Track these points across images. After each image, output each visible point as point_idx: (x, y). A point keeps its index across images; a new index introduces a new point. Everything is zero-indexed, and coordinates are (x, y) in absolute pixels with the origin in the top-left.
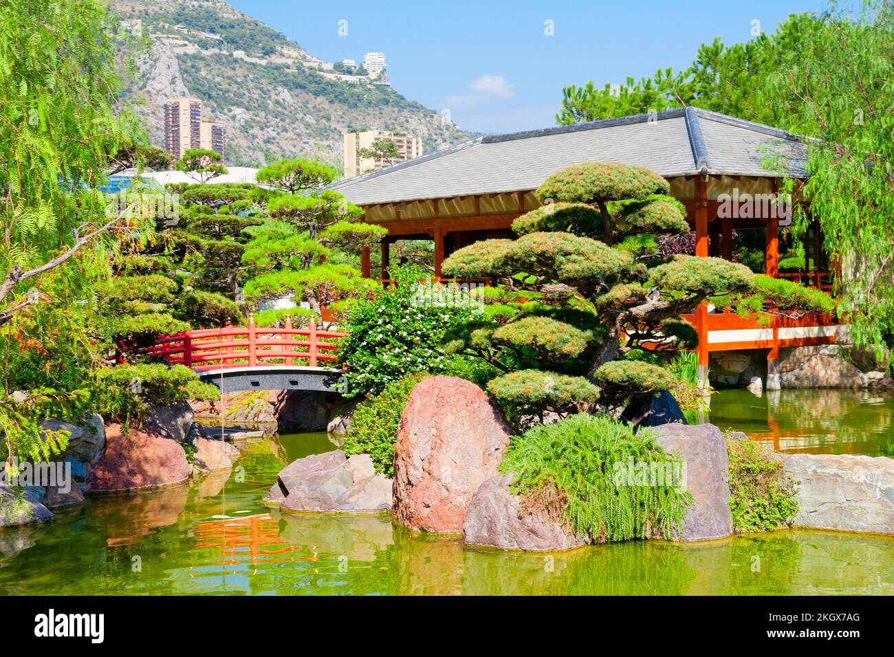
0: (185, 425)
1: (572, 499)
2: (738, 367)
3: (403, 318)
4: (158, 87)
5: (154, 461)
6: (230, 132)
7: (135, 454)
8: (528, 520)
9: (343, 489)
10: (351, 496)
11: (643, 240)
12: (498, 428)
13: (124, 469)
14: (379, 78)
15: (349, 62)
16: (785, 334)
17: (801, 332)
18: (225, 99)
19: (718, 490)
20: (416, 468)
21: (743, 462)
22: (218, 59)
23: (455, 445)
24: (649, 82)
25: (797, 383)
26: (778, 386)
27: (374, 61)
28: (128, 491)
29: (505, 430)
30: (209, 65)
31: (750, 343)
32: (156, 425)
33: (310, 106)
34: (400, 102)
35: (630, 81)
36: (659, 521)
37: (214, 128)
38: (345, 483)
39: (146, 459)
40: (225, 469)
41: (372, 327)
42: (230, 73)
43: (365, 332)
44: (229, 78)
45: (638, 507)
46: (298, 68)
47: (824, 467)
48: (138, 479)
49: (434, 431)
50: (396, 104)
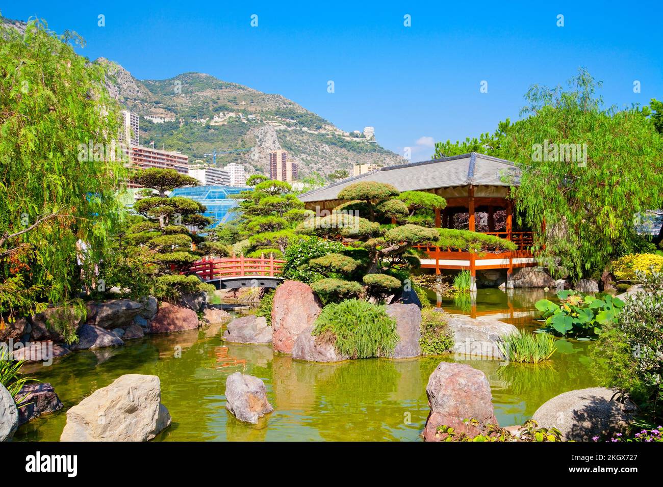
0: (199, 303)
1: (339, 338)
2: (494, 277)
3: (309, 254)
4: (267, 145)
5: (180, 319)
6: (301, 166)
7: (172, 316)
8: (318, 347)
9: (252, 332)
10: (256, 336)
11: (425, 217)
12: (316, 305)
13: (165, 323)
14: (371, 139)
15: (357, 132)
16: (516, 261)
17: (524, 260)
18: (298, 150)
19: (413, 335)
20: (277, 323)
21: (428, 321)
22: (295, 131)
23: (294, 312)
24: (476, 140)
25: (522, 285)
26: (512, 287)
27: (369, 131)
28: (167, 332)
29: (319, 306)
30: (291, 135)
31: (498, 266)
32: (185, 303)
33: (338, 153)
34: (381, 151)
35: (468, 140)
36: (383, 349)
37: (293, 164)
38: (253, 330)
39: (177, 318)
40: (218, 323)
41: (296, 258)
42: (301, 138)
43: (293, 260)
44: (300, 140)
45: (374, 342)
46: (332, 135)
47: (465, 324)
48: (172, 327)
49: (286, 306)
50: (379, 151)
